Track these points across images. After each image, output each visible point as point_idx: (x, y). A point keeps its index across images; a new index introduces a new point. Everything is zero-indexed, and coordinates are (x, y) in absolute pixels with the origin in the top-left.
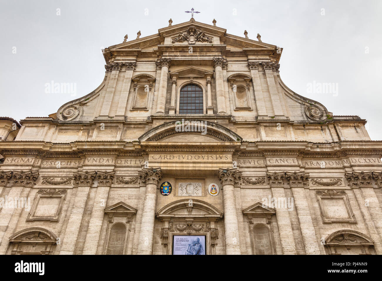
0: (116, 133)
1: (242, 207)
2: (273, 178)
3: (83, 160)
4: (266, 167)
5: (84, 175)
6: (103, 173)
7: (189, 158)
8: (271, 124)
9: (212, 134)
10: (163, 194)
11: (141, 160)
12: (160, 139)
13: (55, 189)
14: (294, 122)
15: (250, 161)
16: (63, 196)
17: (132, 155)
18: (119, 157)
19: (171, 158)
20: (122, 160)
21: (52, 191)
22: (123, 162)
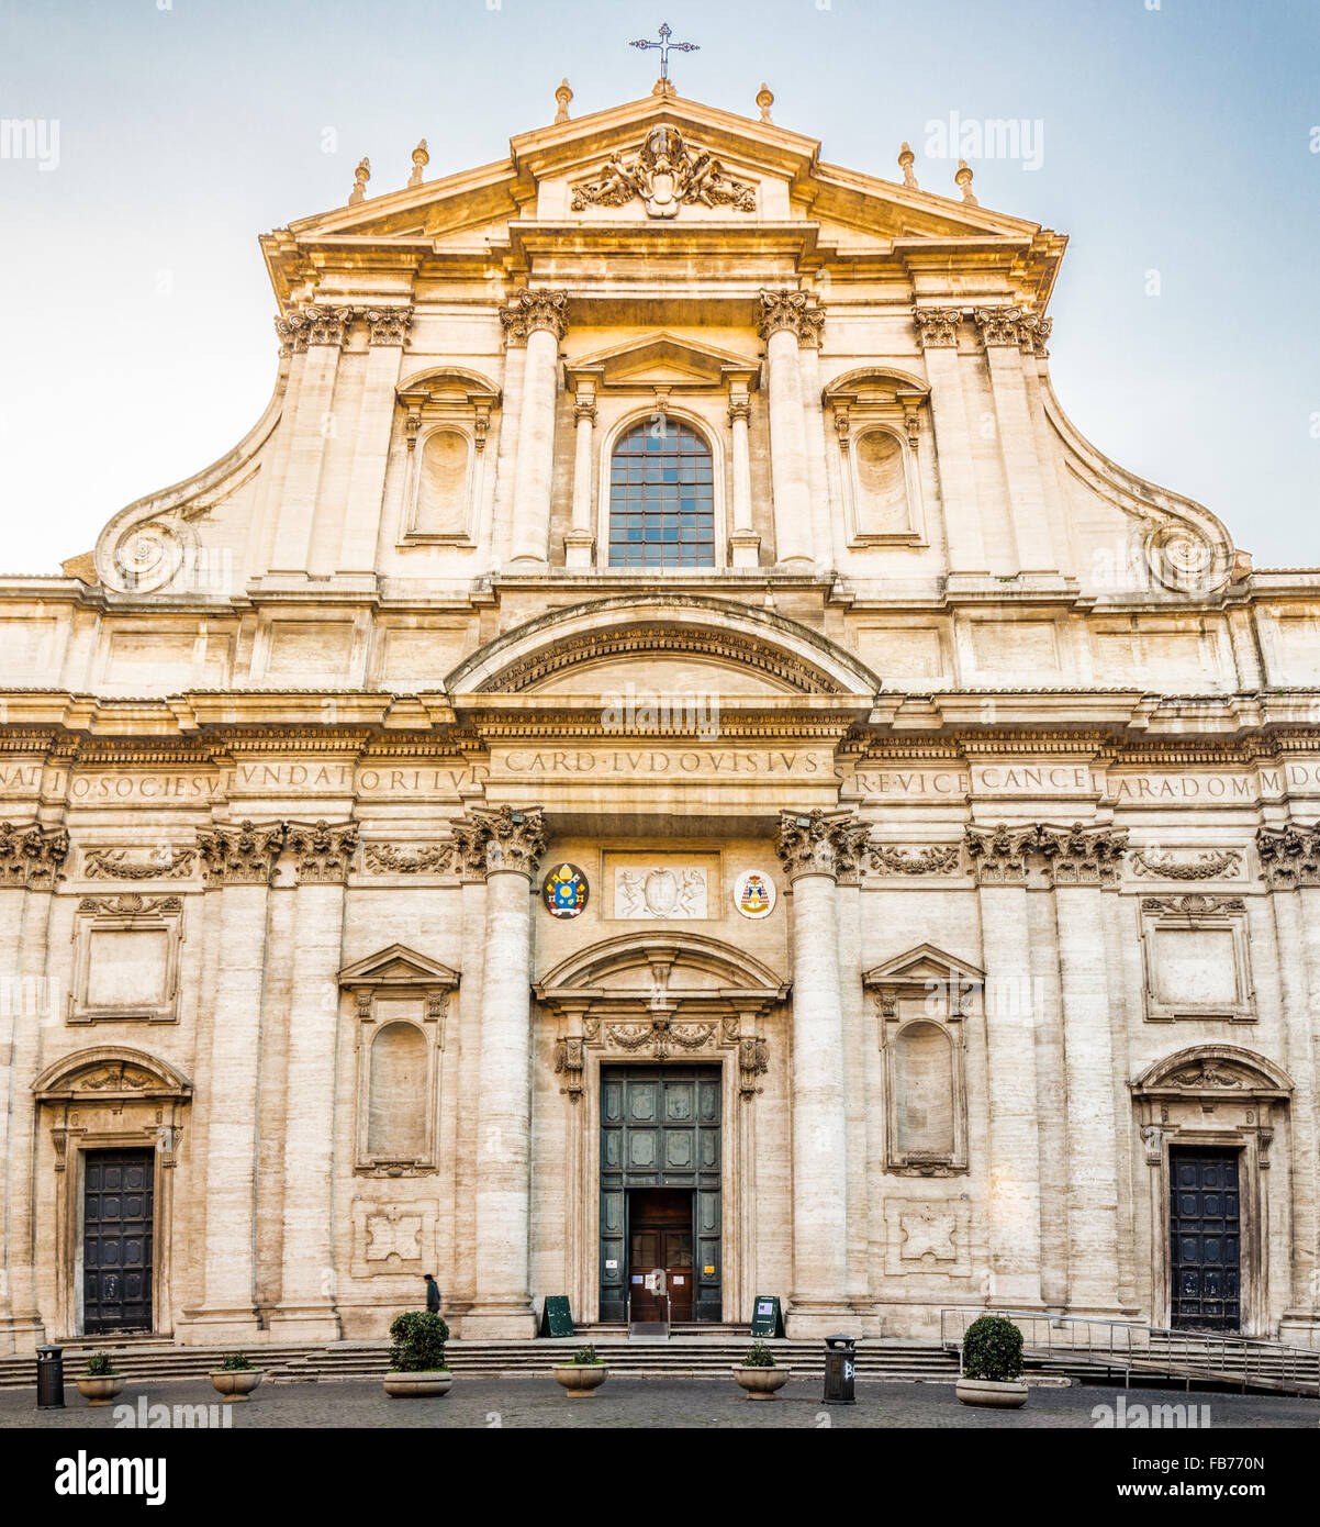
0: (345, 653)
1: (860, 961)
2: (988, 848)
3: (225, 772)
4: (969, 801)
5: (237, 838)
6: (310, 830)
7: (657, 767)
8: (999, 613)
9: (755, 662)
10: (554, 911)
11: (458, 772)
12: (532, 681)
13: (137, 896)
14: (1094, 599)
15: (906, 779)
16: (171, 922)
17: (420, 752)
18: (368, 760)
19: (583, 766)
20: (381, 771)
21: (129, 903)
22: (386, 782)
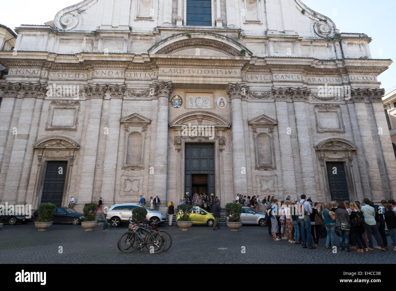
0: (122, 45)
1: (248, 118)
2: (277, 92)
3: (91, 72)
4: (272, 82)
5: (95, 87)
6: (114, 86)
7: (199, 73)
8: (280, 40)
9: (222, 49)
10: (174, 106)
11: (151, 73)
12: (169, 52)
13: (68, 100)
14: (302, 37)
15: (257, 77)
16: (77, 107)
17: (141, 68)
18: (128, 70)
19: (182, 72)
20: (132, 73)
21: (65, 102)
22: (133, 75)
